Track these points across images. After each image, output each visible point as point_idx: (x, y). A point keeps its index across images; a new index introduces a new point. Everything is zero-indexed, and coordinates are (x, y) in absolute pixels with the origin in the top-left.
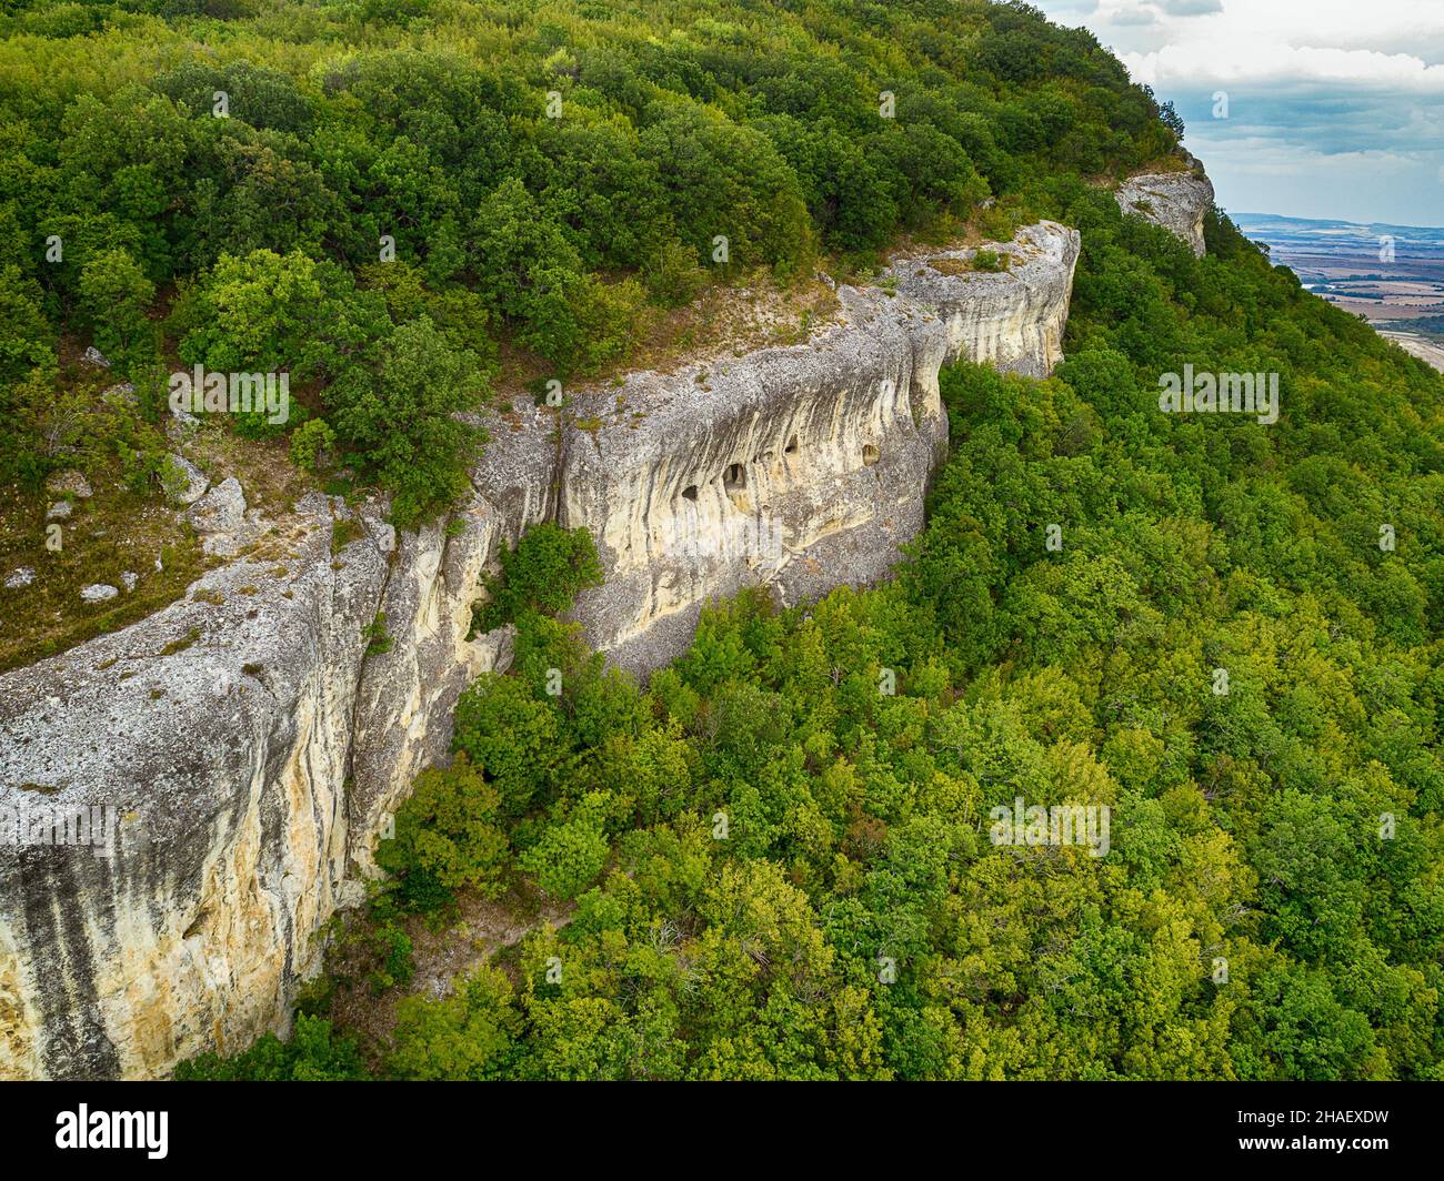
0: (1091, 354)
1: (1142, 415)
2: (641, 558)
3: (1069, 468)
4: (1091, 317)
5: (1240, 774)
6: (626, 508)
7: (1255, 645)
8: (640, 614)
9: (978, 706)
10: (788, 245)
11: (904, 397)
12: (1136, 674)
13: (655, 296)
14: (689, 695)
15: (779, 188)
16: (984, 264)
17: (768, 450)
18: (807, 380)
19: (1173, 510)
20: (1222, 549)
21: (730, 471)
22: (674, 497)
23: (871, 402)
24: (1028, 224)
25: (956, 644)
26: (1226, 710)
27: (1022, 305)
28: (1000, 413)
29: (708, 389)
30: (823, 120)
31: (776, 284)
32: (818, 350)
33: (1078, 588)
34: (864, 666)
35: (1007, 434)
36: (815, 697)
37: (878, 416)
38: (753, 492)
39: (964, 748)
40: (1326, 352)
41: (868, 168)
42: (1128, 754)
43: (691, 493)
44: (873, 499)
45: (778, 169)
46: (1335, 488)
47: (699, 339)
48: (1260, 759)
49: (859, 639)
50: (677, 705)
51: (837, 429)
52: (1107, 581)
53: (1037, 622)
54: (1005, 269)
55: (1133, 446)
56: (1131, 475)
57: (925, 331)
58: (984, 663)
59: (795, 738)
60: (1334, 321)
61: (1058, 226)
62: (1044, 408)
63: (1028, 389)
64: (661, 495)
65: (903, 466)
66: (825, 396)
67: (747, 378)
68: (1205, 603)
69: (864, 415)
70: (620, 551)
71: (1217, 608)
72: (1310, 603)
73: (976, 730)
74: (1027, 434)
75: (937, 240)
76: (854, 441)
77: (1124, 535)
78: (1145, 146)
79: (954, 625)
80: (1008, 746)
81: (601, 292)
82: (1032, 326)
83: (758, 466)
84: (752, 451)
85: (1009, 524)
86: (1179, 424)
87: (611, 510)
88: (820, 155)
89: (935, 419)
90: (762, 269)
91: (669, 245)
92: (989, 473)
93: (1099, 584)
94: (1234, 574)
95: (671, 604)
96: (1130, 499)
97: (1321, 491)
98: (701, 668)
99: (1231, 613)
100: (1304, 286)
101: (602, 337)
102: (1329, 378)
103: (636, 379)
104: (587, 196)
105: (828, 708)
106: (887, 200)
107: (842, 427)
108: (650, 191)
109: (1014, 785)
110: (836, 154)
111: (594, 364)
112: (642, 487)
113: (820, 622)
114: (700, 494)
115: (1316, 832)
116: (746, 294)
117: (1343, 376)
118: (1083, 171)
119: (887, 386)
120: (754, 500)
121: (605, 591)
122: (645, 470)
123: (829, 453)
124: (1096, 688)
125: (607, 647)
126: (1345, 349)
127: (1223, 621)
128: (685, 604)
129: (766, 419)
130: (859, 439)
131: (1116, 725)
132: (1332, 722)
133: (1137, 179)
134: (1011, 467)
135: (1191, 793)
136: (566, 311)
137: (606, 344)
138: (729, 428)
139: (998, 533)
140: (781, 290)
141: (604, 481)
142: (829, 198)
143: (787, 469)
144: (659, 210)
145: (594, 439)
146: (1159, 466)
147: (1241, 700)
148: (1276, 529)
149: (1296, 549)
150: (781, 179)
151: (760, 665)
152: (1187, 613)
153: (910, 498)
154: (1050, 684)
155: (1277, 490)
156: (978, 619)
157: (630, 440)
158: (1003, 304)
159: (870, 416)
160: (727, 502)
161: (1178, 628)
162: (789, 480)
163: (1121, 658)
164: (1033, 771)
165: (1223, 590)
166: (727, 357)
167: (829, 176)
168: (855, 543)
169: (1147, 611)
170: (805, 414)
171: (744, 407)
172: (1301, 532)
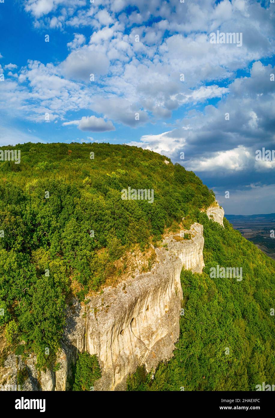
2: (111, 364)
6: (106, 344)
8: (111, 386)
11: (173, 286)
16: (186, 237)
17: (141, 311)
21: (132, 322)
22: (118, 335)
24: (193, 224)
27: (195, 249)
29: (126, 292)
32: (153, 273)
37: (168, 294)
38: (138, 328)
41: (158, 210)
44: (168, 326)
51: (159, 301)
54: (190, 238)
57: (177, 262)
61: (199, 224)
62: (204, 284)
64: (115, 337)
65: (175, 311)
66: (156, 290)
67: (136, 286)
69: (165, 294)
70: (105, 362)
75: (174, 230)
82: (198, 256)
83: (139, 318)
84: (137, 313)
87: (101, 346)
89: (180, 291)
91: (114, 239)
95: (119, 379)
103: (106, 290)
104: (93, 223)
108: (109, 221)
111: (95, 286)
112: (109, 335)
114: (124, 332)
116: (134, 254)
120: (138, 331)
121: (101, 379)
122: (110, 328)
123: (157, 310)
128: (122, 378)
129: (141, 301)
130: (164, 303)
138: (132, 306)
140: (142, 252)
141: (99, 335)
142: (149, 219)
143: (147, 318)
145: (95, 317)
153: (177, 323)
157: (106, 318)
158: (191, 249)
160: (132, 333)
162: (147, 322)
166: (130, 278)
167: (149, 212)
168: (164, 343)
170: (151, 297)
171: (136, 298)
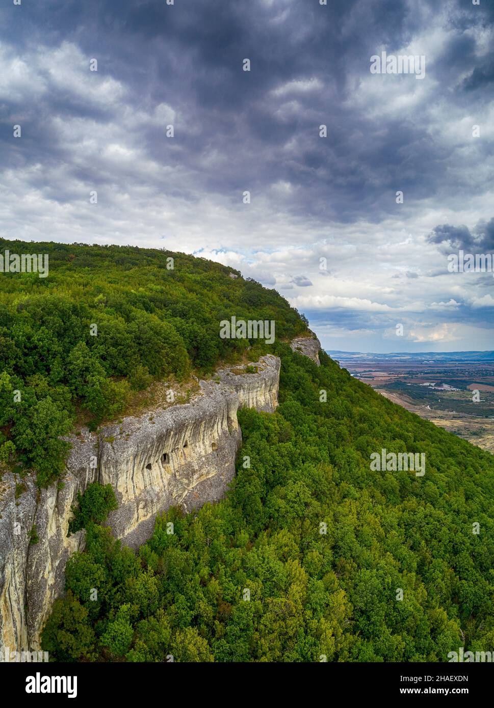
0: (288, 403)
1: (307, 425)
2: (132, 497)
3: (284, 447)
4: (286, 389)
5: (348, 565)
6: (125, 474)
7: (350, 512)
8: (133, 521)
9: (260, 549)
10: (181, 365)
11: (225, 423)
12: (313, 528)
13: (133, 387)
14: (154, 556)
15: (177, 344)
16: (249, 371)
17: (177, 447)
18: (190, 418)
19: (320, 461)
20: (337, 475)
21: (163, 457)
22: (143, 469)
23: (213, 425)
24: (263, 356)
25: (250, 523)
26: (342, 539)
27: (263, 385)
28: (259, 428)
29: (154, 423)
30: (192, 319)
31: (177, 380)
32: (194, 405)
33: (291, 496)
34: (218, 536)
35: (262, 435)
36: (201, 552)
37: (216, 431)
38: (172, 465)
39: (256, 568)
40: (361, 399)
41: (208, 337)
42: (311, 562)
43: (149, 467)
44: (217, 465)
45: (176, 337)
46: (369, 447)
47: (149, 403)
48: (353, 558)
49: (215, 525)
50: (150, 561)
51: (202, 437)
52: (300, 492)
53: (278, 511)
54: (257, 372)
55: (305, 437)
56: (305, 448)
57: (231, 396)
58: (261, 530)
59: (196, 571)
60: (361, 386)
61: (273, 356)
62: (274, 425)
63: (268, 417)
64: (138, 468)
65: (227, 451)
66: (197, 424)
67: (168, 418)
68: (333, 497)
69: (211, 431)
70: (124, 494)
71: (337, 498)
72: (366, 492)
73: (260, 560)
74: (269, 435)
75: (233, 362)
76: (208, 442)
77: (305, 473)
78: (297, 328)
79: (249, 515)
80: (271, 565)
81: (113, 385)
82: (267, 393)
83: (174, 454)
84: (171, 448)
85: (266, 471)
86: (319, 427)
87: (119, 475)
88: (191, 332)
89: (237, 431)
90: (172, 375)
91: (138, 366)
92: (257, 451)
93: (298, 493)
94: (341, 484)
95: (144, 516)
96: (306, 458)
97: (365, 449)
98: (158, 543)
99: (341, 500)
100: (352, 375)
101: (114, 403)
102: (362, 407)
103: (127, 420)
104: (109, 348)
105: (206, 557)
106: (215, 348)
107: (204, 436)
108: (131, 346)
109: (274, 581)
110: (196, 332)
111: (111, 414)
112: (130, 465)
113: (201, 519)
114: (152, 467)
115: (371, 585)
116: (166, 384)
117: (366, 406)
118: (279, 337)
119: (219, 418)
120: (173, 468)
121: (119, 511)
122: (131, 458)
123: (200, 447)
124: (299, 536)
125: (121, 537)
126: (366, 396)
127: (339, 503)
128: (149, 515)
129: (176, 434)
130: (210, 440)
131: (307, 551)
132: (375, 539)
133: (296, 339)
134: (264, 449)
135: (332, 576)
136: (100, 393)
137: (116, 406)
138: (162, 438)
139: (262, 476)
140: (179, 382)
141: (116, 463)
142: (195, 348)
143: (184, 454)
144: (134, 353)
145: (112, 445)
146: (314, 444)
147: (347, 534)
148: (353, 465)
149: (360, 472)
150: (177, 341)
151: (180, 540)
152: (328, 502)
153: (230, 464)
154: (284, 537)
155: (352, 450)
156: (257, 512)
157: (125, 446)
158: (257, 385)
159: (214, 431)
160: (163, 470)
161: (325, 508)
162: (185, 459)
163: (307, 522)
164: (280, 574)
165: (338, 491)
166: (160, 410)
167: (194, 339)
168: (211, 484)
169: (315, 503)
170: (190, 431)
171: (168, 430)
172: (361, 465)
